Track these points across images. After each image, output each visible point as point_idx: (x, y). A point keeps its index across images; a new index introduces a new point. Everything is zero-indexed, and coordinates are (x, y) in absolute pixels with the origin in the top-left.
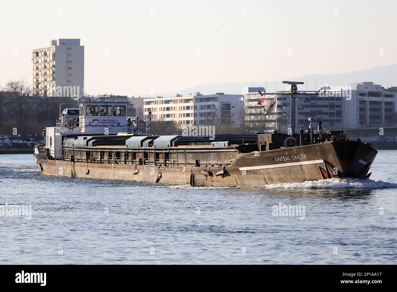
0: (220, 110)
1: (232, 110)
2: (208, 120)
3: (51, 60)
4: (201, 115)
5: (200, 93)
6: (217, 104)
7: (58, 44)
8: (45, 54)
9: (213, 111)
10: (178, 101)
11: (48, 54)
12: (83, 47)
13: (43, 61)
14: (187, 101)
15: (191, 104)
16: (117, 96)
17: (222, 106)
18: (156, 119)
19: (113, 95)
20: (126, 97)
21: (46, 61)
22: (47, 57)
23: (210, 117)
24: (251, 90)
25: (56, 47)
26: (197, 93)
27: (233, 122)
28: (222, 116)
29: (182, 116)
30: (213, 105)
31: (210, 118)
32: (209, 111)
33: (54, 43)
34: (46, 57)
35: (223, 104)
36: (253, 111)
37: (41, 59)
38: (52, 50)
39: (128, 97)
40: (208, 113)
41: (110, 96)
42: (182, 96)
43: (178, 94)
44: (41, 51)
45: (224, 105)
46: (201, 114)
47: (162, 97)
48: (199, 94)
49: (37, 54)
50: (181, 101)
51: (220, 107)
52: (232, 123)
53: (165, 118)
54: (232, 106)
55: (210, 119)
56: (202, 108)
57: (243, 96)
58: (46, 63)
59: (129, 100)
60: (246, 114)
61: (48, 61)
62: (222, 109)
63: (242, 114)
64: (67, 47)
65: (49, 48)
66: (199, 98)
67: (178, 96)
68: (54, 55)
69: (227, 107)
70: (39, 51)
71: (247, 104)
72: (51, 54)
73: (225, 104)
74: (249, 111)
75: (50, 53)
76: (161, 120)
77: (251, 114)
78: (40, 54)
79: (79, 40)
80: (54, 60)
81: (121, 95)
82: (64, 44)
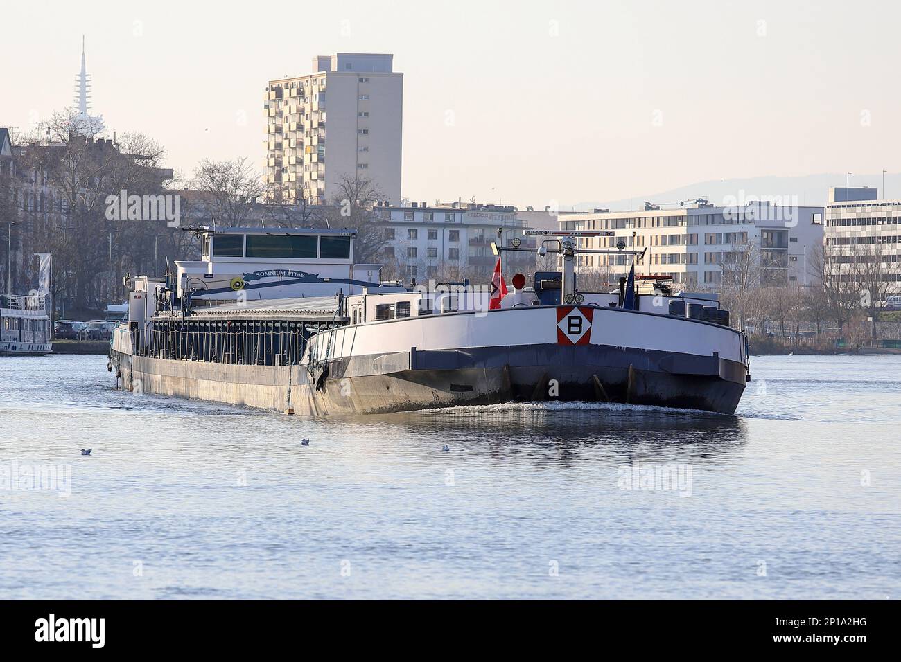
0: (759, 246)
1: (792, 248)
2: (727, 273)
3: (315, 108)
4: (709, 258)
5: (706, 202)
6: (753, 233)
7: (334, 68)
8: (301, 93)
9: (740, 249)
10: (649, 221)
11: (307, 94)
12: (401, 75)
13: (294, 111)
14: (673, 221)
15: (681, 230)
16: (487, 206)
17: (765, 234)
18: (590, 268)
19: (477, 202)
20: (510, 209)
21: (301, 112)
22: (305, 101)
23: (733, 265)
24: (841, 194)
25: (330, 74)
26: (699, 200)
27: (794, 279)
28: (765, 263)
29: (659, 260)
30: (742, 234)
31: (732, 267)
32: (729, 248)
33: (323, 63)
34: (302, 100)
35: (767, 232)
36: (847, 250)
37: (289, 106)
38: (319, 82)
39: (516, 208)
40: (727, 254)
41: (469, 205)
42: (658, 208)
43: (648, 204)
44: (289, 86)
45: (770, 234)
46: (708, 256)
47: (607, 211)
48: (703, 203)
49: (279, 92)
50: (657, 221)
51: (759, 240)
52: (791, 282)
53: (612, 267)
54: (790, 235)
55: (733, 269)
56: (711, 240)
57: (820, 210)
58: (303, 118)
59: (519, 217)
60: (826, 258)
61: (307, 111)
62: (765, 243)
63: (819, 258)
64: (358, 75)
65: (311, 77)
66: (705, 215)
67: (649, 207)
68: (323, 96)
69: (777, 238)
70: (283, 85)
71: (829, 232)
72: (316, 92)
73: (772, 232)
74: (835, 251)
75: (313, 91)
76: (603, 271)
77: (841, 259)
78: (286, 93)
79: (391, 56)
80: (322, 109)
81: (497, 204)
82: (349, 67)
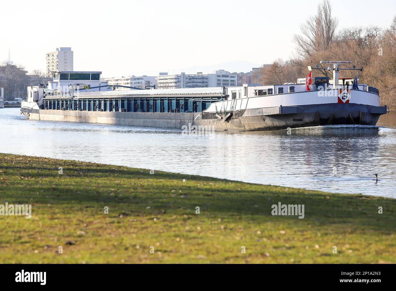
0: (144, 84)
6: (143, 81)
7: (60, 50)
8: (53, 55)
9: (141, 85)
11: (54, 55)
12: (73, 51)
13: (52, 59)
14: (128, 80)
15: (129, 81)
21: (53, 59)
22: (54, 57)
24: (161, 74)
25: (59, 51)
30: (141, 82)
33: (57, 49)
36: (162, 85)
37: (51, 57)
42: (124, 77)
47: (115, 78)
48: (133, 76)
49: (49, 55)
50: (124, 80)
51: (144, 83)
54: (151, 82)
57: (157, 77)
58: (53, 60)
60: (158, 87)
61: (54, 59)
64: (64, 51)
65: (55, 52)
66: (134, 78)
67: (122, 77)
68: (57, 56)
69: (148, 83)
70: (49, 54)
71: (159, 81)
72: (56, 55)
73: (147, 81)
75: (55, 55)
78: (50, 55)
79: (70, 48)
80: (57, 58)
82: (62, 50)
